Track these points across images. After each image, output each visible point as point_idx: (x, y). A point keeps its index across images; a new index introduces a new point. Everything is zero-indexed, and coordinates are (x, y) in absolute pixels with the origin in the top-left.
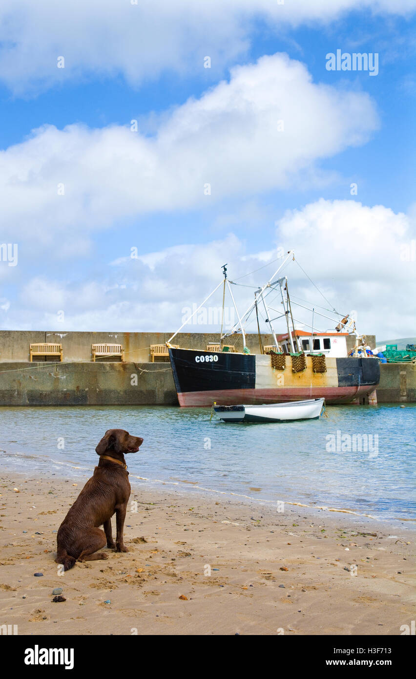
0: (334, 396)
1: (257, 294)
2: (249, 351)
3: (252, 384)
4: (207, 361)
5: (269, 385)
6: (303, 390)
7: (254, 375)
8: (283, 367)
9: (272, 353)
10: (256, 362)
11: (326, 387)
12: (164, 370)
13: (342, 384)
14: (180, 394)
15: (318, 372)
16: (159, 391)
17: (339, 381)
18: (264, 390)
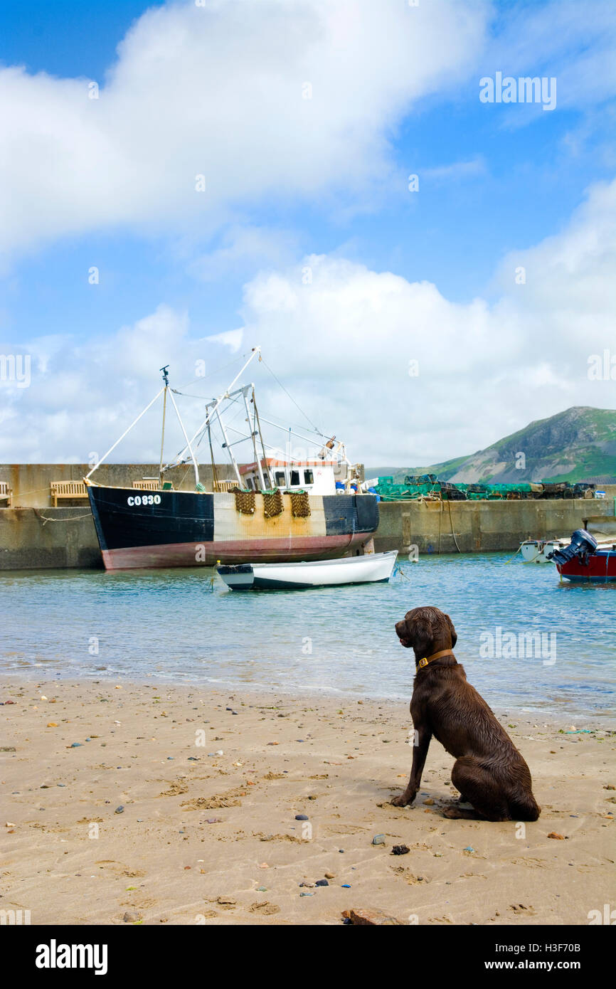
0: (321, 548)
1: (208, 408)
2: (203, 488)
3: (208, 534)
4: (145, 503)
5: (233, 535)
6: (278, 541)
7: (212, 523)
8: (252, 510)
9: (236, 491)
10: (215, 503)
11: (309, 536)
12: (78, 518)
13: (331, 532)
14: (105, 552)
15: (299, 516)
16: (70, 548)
17: (328, 527)
18: (226, 543)
